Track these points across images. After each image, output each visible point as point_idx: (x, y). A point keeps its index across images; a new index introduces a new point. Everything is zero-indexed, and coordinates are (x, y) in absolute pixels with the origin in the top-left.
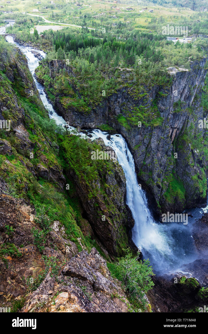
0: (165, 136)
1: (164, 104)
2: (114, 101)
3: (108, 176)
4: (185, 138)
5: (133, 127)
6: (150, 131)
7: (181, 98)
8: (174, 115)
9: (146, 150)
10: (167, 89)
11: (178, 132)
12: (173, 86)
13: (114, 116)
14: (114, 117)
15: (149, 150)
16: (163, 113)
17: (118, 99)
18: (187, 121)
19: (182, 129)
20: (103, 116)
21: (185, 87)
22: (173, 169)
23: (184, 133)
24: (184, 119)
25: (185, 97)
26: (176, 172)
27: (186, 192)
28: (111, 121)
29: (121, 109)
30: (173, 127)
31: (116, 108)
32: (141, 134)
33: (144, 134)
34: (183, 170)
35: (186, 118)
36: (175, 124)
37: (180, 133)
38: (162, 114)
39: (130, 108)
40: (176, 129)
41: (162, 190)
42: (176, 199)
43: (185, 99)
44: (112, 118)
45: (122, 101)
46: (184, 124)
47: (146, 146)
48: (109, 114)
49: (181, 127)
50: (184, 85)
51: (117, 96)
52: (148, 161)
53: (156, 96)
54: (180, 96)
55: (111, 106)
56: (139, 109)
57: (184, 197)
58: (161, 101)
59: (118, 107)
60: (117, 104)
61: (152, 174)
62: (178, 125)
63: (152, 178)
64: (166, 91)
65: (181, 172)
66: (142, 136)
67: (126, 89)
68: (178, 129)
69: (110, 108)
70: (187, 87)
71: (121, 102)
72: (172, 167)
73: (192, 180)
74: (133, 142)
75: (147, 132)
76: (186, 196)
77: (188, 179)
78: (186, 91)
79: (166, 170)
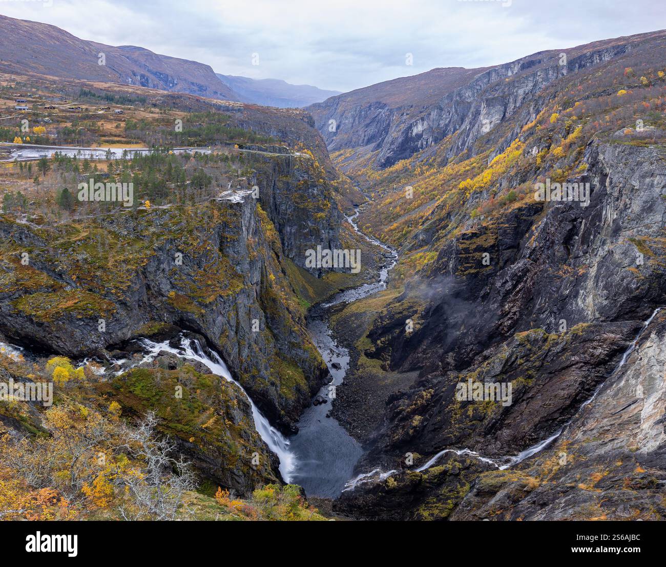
0: (251, 302)
1: (238, 252)
2: (155, 272)
3: (233, 411)
5: (207, 307)
6: (232, 302)
7: (249, 235)
8: (250, 265)
9: (237, 336)
10: (235, 227)
11: (258, 288)
12: (242, 220)
13: (160, 298)
14: (161, 301)
15: (242, 335)
16: (240, 265)
17: (162, 266)
18: (264, 267)
19: (262, 283)
20: (139, 306)
21: (251, 218)
22: (275, 347)
23: (266, 286)
24: (260, 265)
25: (252, 232)
26: (280, 349)
27: (303, 372)
28: (157, 310)
29: (171, 282)
30: (253, 283)
31: (162, 283)
32: (221, 313)
33: (226, 311)
34: (288, 342)
35: (262, 265)
36: (254, 277)
37: (261, 289)
38: (238, 267)
39: (190, 275)
41: (276, 388)
42: (298, 390)
43: (252, 235)
44: (159, 305)
45: (169, 267)
46: (262, 273)
47: (235, 329)
48: (149, 300)
49: (260, 280)
50: (249, 215)
51: (159, 260)
52: (245, 352)
53: (221, 241)
54: (247, 232)
55: (151, 282)
56: (206, 271)
57: (305, 381)
58: (231, 248)
59: (164, 280)
60: (161, 275)
61: (260, 371)
64: (235, 230)
65: (287, 347)
66: (223, 315)
67: (171, 242)
68: (257, 284)
69: (148, 287)
71: (167, 269)
72: (272, 345)
73: (305, 351)
74: (214, 333)
75: (230, 306)
76: (307, 378)
77: (300, 352)
78: (253, 223)
79: (268, 355)
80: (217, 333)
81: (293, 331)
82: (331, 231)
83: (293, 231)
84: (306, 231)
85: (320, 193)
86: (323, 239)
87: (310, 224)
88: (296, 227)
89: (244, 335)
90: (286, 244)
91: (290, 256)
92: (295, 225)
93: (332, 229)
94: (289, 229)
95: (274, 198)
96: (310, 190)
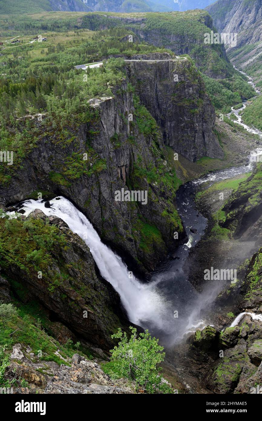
0: (114, 179)
1: (100, 143)
2: (38, 158)
3: (65, 254)
4: (137, 174)
5: (73, 182)
6: (95, 179)
7: (116, 130)
8: (116, 153)
9: (99, 203)
10: (96, 125)
11: (127, 169)
12: (102, 120)
13: (44, 176)
14: (45, 177)
15: (103, 202)
16: (103, 153)
17: (42, 154)
18: (132, 154)
19: (130, 164)
20: (30, 180)
21: (115, 118)
22: (138, 213)
23: (134, 168)
24: (128, 153)
25: (119, 128)
26: (143, 215)
27: (162, 233)
28: (43, 183)
29: (50, 165)
30: (119, 166)
31: (43, 165)
32: (86, 187)
33: (89, 185)
34: (149, 210)
35: (130, 152)
36: (120, 161)
37: (130, 170)
38: (101, 155)
39: (61, 160)
40: (124, 167)
41: (135, 242)
42: (155, 247)
43: (120, 130)
44: (43, 179)
45: (48, 155)
46: (130, 158)
47: (98, 198)
48: (36, 176)
49: (128, 163)
50: (113, 116)
51: (40, 150)
52: (107, 215)
53: (87, 136)
54: (113, 128)
55: (36, 165)
56: (73, 157)
57: (161, 241)
58: (95, 141)
59: (45, 164)
60: (43, 160)
61: (118, 229)
62: (124, 162)
63: (119, 234)
64: (96, 128)
65: (148, 213)
66: (88, 188)
67: (47, 138)
68: (126, 166)
69: (35, 169)
70: (118, 117)
71: (47, 156)
72: (136, 211)
73: (162, 217)
74: (80, 200)
75: (93, 182)
76: (164, 238)
77: (159, 218)
78: (118, 121)
79: (131, 218)
80: (82, 200)
81: (153, 202)
82: (204, 124)
83: (172, 125)
84: (182, 125)
85: (195, 92)
86: (197, 130)
87: (186, 119)
88: (174, 122)
89: (105, 203)
90: (167, 136)
91: (171, 145)
92: (174, 120)
93: (206, 122)
94: (169, 123)
95: (157, 99)
96: (186, 90)
